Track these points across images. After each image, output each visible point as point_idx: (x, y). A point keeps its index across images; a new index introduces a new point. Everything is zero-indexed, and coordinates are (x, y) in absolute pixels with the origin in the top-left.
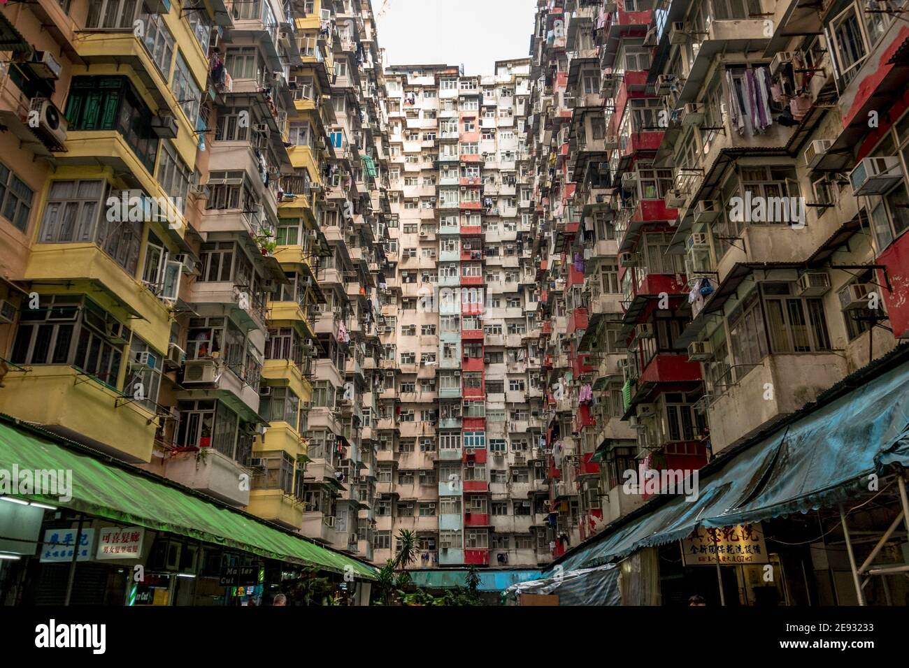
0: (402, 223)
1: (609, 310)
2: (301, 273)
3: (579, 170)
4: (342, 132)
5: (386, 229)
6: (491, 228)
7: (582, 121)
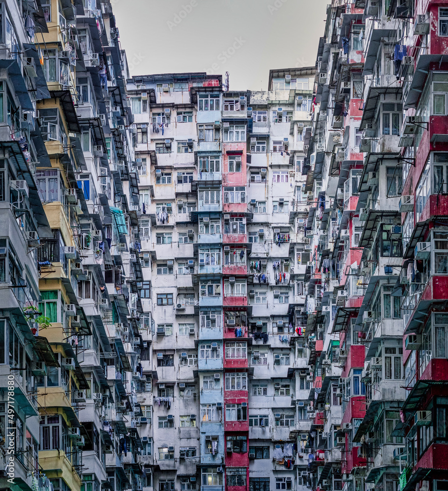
0: (155, 292)
1: (388, 397)
2: (63, 355)
3: (368, 233)
4: (90, 179)
5: (139, 301)
6: (258, 299)
7: (376, 170)
